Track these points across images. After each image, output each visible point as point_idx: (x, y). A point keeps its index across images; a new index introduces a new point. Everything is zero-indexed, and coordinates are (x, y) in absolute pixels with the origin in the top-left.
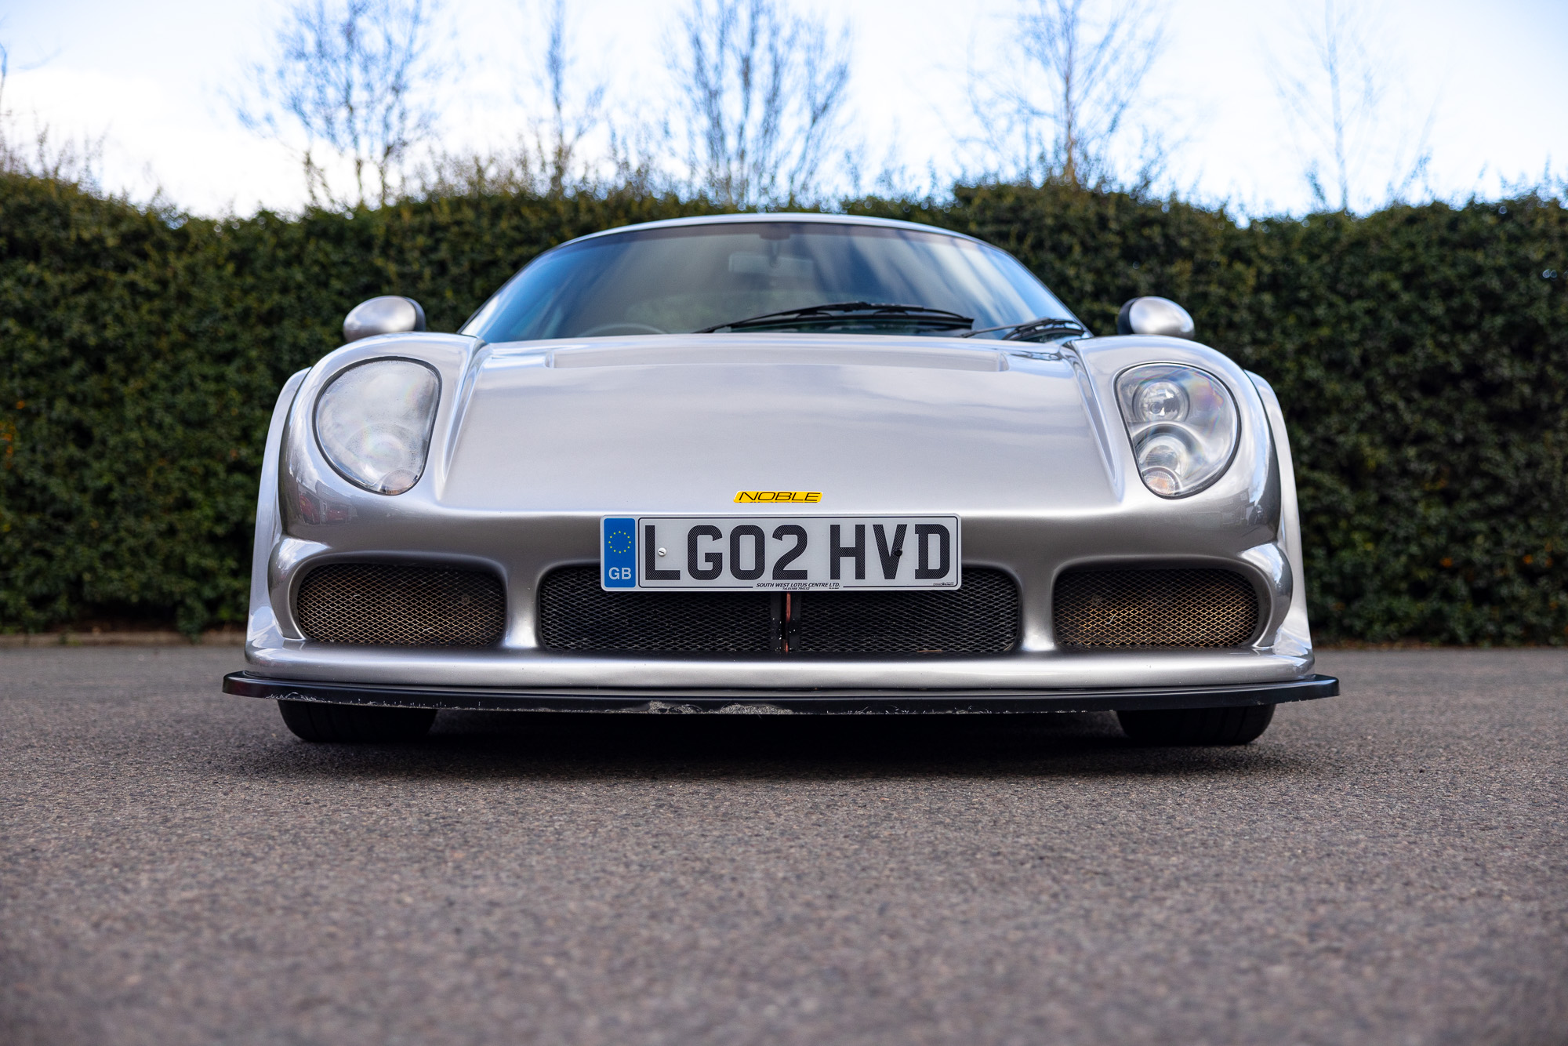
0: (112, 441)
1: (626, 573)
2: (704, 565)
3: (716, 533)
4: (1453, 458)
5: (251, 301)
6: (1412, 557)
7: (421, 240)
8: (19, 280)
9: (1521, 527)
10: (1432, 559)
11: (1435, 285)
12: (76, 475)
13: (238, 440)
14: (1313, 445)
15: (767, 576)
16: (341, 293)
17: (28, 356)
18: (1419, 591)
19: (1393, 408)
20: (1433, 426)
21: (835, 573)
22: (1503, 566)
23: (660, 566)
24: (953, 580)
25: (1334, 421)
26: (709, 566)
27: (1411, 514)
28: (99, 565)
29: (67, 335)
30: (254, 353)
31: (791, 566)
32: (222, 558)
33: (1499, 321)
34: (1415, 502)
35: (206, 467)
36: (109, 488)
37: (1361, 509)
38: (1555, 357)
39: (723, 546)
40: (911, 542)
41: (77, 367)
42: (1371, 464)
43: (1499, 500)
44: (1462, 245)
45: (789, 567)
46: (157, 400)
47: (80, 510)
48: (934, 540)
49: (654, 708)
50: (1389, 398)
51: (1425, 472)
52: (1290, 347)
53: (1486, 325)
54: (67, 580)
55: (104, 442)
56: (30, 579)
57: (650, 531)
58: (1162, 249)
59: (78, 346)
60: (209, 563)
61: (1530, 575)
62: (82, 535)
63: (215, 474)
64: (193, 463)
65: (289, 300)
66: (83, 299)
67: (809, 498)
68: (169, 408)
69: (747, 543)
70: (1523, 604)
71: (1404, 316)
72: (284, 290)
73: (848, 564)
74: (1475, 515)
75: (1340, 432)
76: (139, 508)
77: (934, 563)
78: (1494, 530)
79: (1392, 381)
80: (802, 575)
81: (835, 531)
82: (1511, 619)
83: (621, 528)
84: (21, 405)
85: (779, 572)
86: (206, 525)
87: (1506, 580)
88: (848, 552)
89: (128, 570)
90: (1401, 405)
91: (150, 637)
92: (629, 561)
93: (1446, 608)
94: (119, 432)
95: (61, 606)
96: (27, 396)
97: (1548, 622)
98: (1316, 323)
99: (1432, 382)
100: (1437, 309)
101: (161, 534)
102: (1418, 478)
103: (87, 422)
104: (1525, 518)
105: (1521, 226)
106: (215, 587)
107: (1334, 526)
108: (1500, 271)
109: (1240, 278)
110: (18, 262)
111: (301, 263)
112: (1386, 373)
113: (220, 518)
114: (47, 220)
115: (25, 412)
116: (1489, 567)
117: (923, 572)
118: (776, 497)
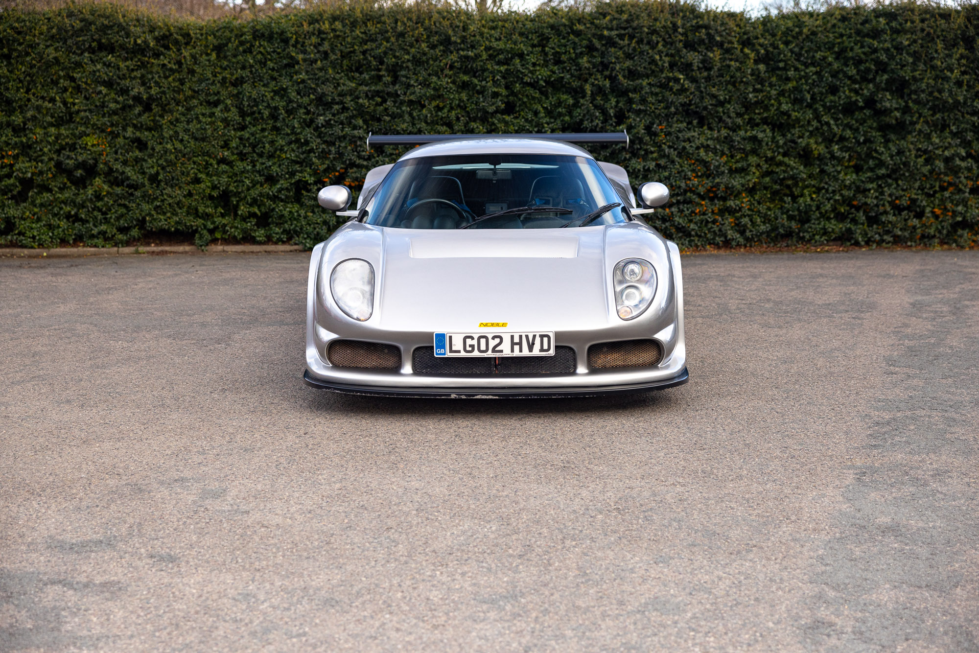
0: (158, 148)
1: (442, 351)
2: (468, 349)
3: (472, 338)
4: (859, 149)
5: (226, 74)
6: (836, 201)
7: (314, 40)
8: (104, 64)
9: (894, 186)
10: (847, 202)
11: (853, 58)
12: (139, 165)
13: (222, 147)
14: (785, 144)
15: (490, 352)
16: (273, 69)
17: (113, 106)
18: (840, 217)
19: (828, 124)
20: (848, 133)
21: (512, 351)
22: (883, 205)
23: (454, 349)
24: (552, 352)
25: (796, 131)
26: (470, 349)
27: (837, 179)
28: (153, 212)
29: (132, 93)
30: (229, 102)
31: (498, 349)
32: (216, 207)
33: (886, 77)
34: (839, 172)
35: (207, 162)
36: (158, 173)
37: (810, 176)
38: (914, 97)
39: (475, 342)
40: (538, 340)
41: (137, 110)
42: (816, 152)
43: (883, 171)
44: (868, 35)
45: (497, 349)
46: (180, 128)
47: (143, 185)
48: (545, 340)
49: (453, 396)
50: (825, 119)
51: (844, 157)
52: (774, 92)
53: (878, 79)
54: (138, 220)
55: (153, 149)
56: (118, 219)
57: (450, 337)
58: (707, 41)
59: (137, 99)
60: (209, 210)
61: (898, 209)
62: (144, 196)
63: (211, 165)
64: (199, 159)
65: (246, 73)
66: (138, 74)
67: (504, 325)
68: (186, 131)
69: (483, 341)
70: (894, 225)
71: (834, 75)
72: (243, 68)
73: (517, 348)
74: (871, 180)
75: (799, 137)
76: (172, 183)
77: (545, 347)
78: (880, 186)
79: (828, 109)
80: (501, 351)
81: (512, 337)
82: (888, 232)
83: (441, 337)
84: (109, 129)
85: (494, 350)
86: (208, 191)
87: (886, 213)
88: (517, 344)
89: (169, 215)
90: (832, 122)
91: (181, 248)
92: (444, 347)
93: (853, 228)
94: (161, 143)
95: (135, 232)
96: (112, 125)
97: (906, 234)
98: (788, 79)
99: (849, 109)
100: (852, 71)
101: (185, 196)
102: (840, 160)
103: (144, 139)
104: (896, 180)
105: (901, 24)
106: (213, 223)
107: (796, 185)
108: (887, 50)
109: (747, 56)
110: (103, 54)
111: (251, 52)
112: (824, 106)
113: (214, 187)
114: (118, 33)
115: (112, 132)
116: (877, 206)
117: (542, 350)
118: (492, 325)
